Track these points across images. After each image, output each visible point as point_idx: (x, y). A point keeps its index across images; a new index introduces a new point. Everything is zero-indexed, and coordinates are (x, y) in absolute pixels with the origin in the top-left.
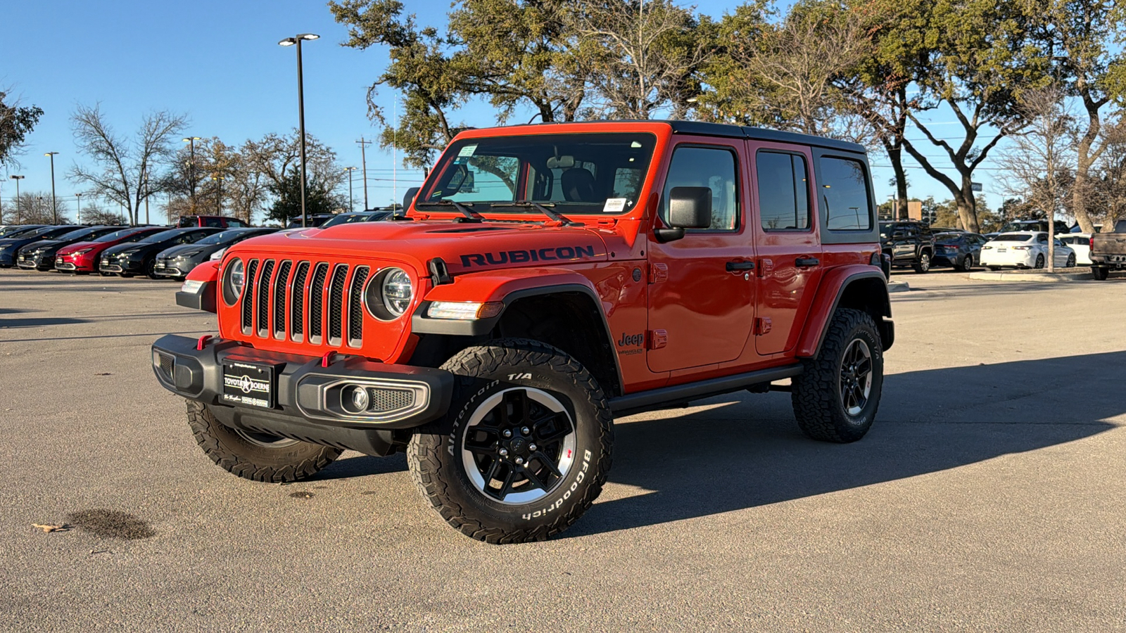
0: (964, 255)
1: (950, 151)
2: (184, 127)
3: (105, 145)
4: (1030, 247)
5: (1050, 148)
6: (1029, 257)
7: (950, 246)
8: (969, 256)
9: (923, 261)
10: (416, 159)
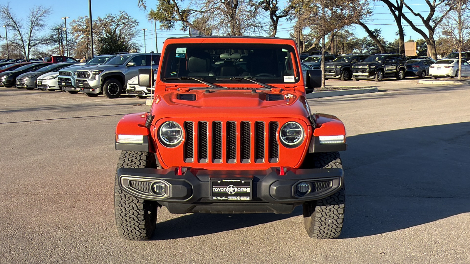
0: (421, 70)
1: (423, 19)
2: (50, 13)
3: (12, 23)
4: (453, 67)
5: (460, 18)
6: (452, 71)
7: (415, 66)
8: (425, 71)
9: (400, 74)
10: (166, 25)
